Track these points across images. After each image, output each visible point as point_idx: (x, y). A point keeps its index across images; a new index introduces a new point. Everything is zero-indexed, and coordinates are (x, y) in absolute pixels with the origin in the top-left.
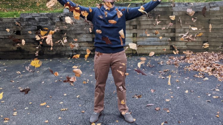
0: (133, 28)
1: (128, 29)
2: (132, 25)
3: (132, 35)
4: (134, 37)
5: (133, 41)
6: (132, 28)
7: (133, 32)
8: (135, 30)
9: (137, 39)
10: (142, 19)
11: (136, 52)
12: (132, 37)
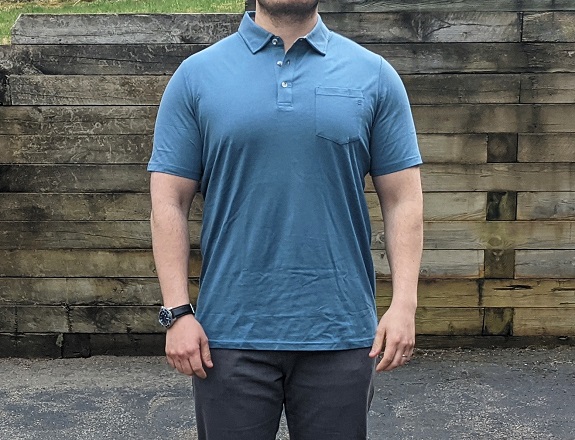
0: (492, 159)
1: (456, 164)
2: (484, 134)
3: (481, 202)
4: (493, 214)
5: (485, 245)
6: (484, 156)
7: (489, 187)
8: (501, 167)
9: (514, 233)
10: (552, 93)
11: (509, 326)
12: (483, 215)
